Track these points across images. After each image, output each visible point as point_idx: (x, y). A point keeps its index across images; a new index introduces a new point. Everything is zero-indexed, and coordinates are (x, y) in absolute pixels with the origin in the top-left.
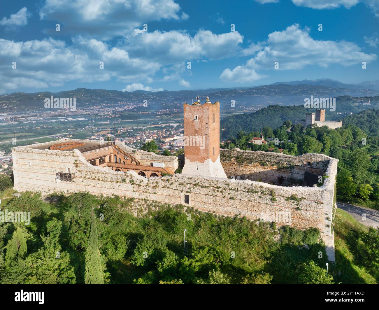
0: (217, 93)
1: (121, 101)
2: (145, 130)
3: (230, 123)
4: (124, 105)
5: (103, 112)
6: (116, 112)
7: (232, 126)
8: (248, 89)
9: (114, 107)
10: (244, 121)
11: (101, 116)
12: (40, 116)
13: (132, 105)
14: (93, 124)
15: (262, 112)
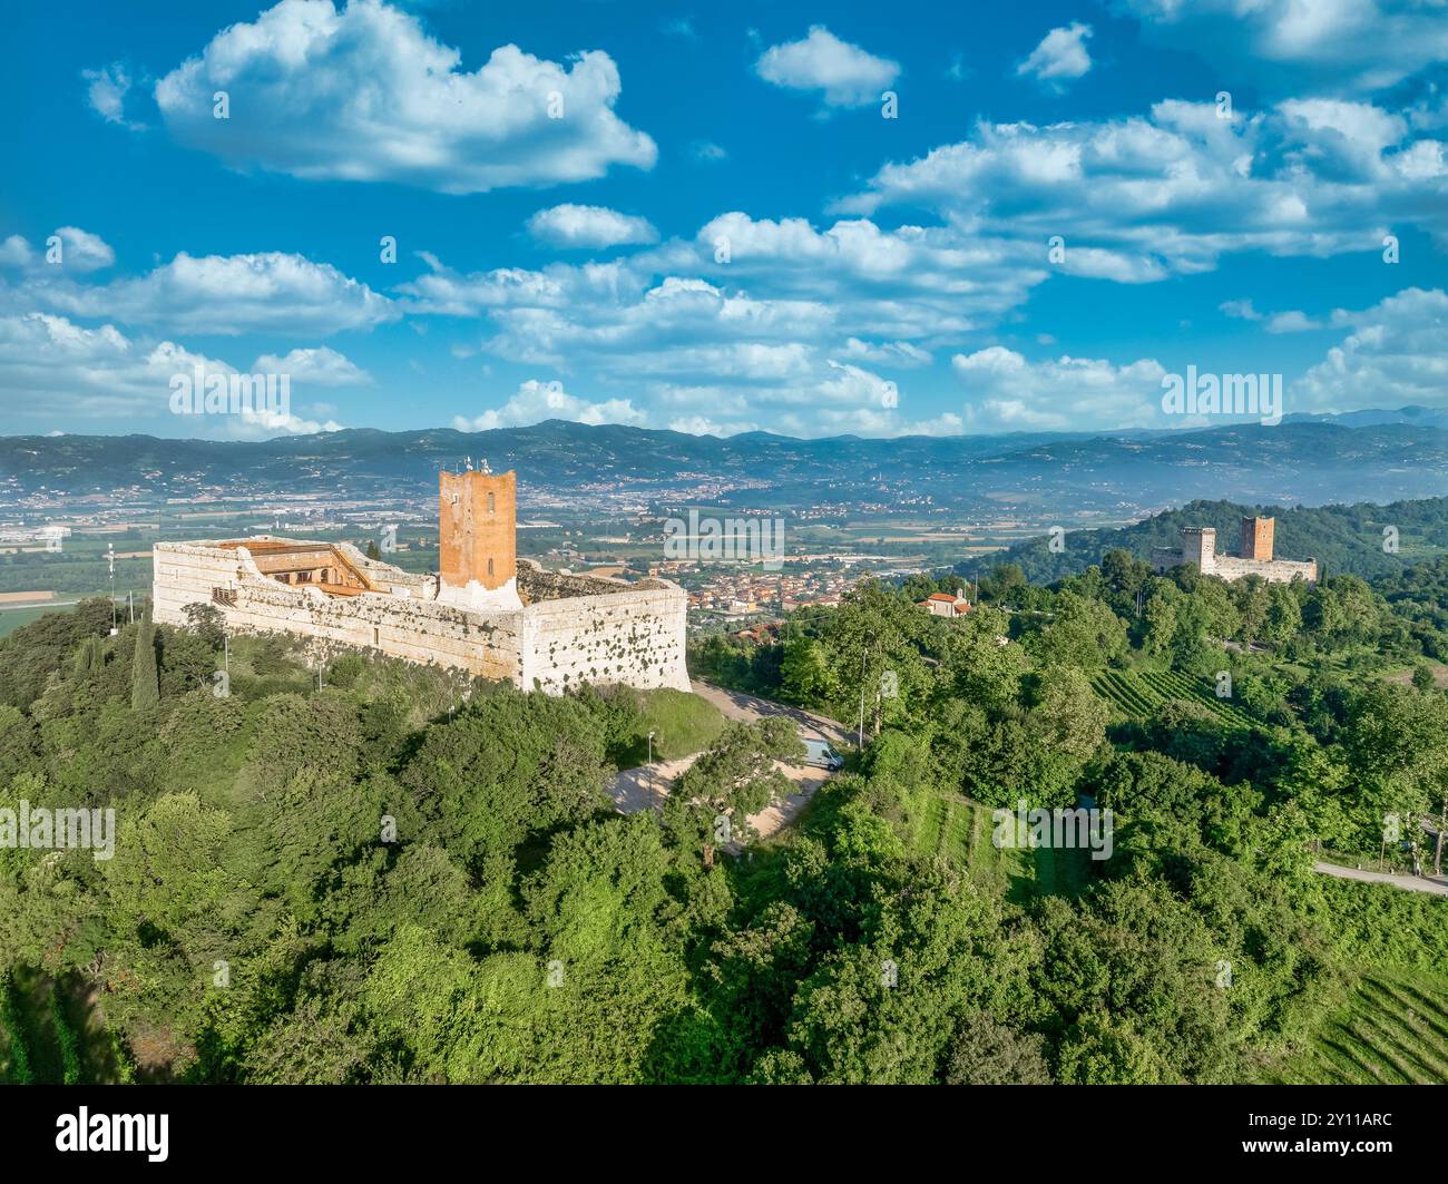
0: (1038, 449)
1: (683, 468)
2: (739, 571)
3: (1037, 560)
4: (695, 484)
5: (618, 503)
6: (662, 504)
7: (1042, 571)
8: (1162, 440)
9: (658, 487)
10: (1088, 554)
11: (608, 516)
12: (416, 509)
13: (722, 485)
14: (574, 542)
15: (1158, 525)
